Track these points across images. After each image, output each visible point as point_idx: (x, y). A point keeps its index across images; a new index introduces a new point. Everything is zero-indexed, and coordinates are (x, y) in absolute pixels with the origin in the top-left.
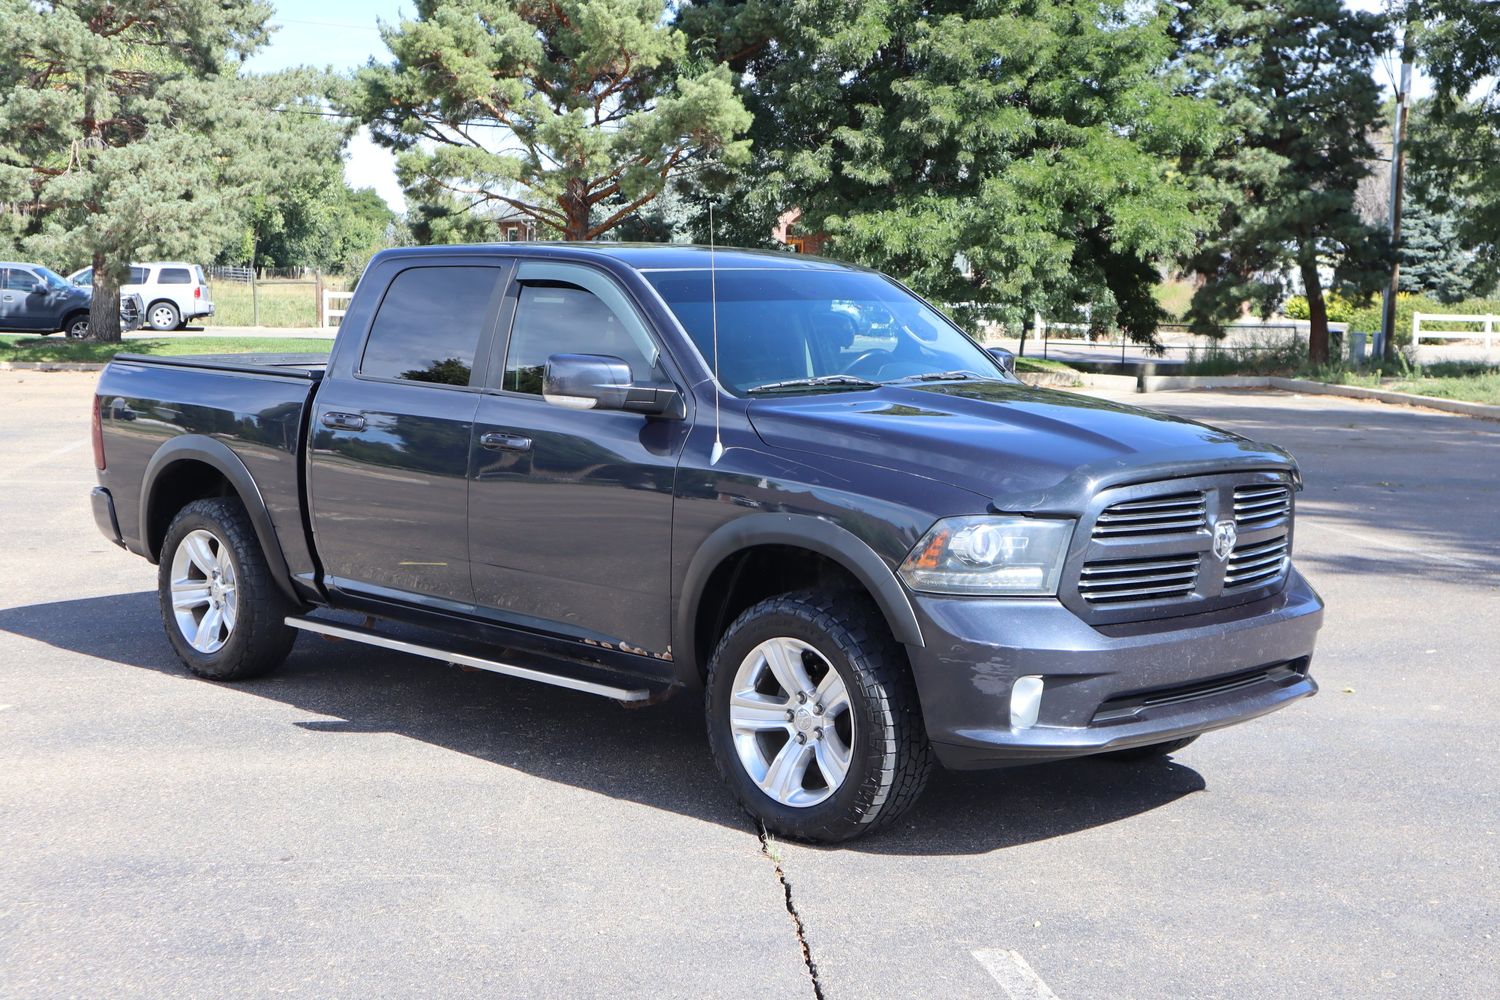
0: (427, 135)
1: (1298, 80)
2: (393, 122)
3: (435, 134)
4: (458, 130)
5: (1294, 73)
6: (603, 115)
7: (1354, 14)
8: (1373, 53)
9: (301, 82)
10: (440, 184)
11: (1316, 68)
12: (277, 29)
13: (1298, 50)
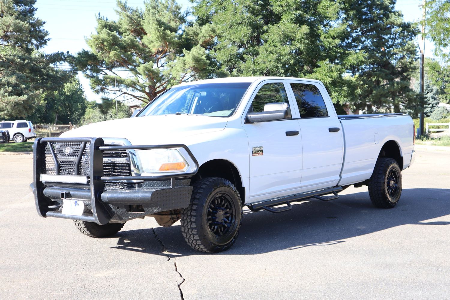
0: (102, 74)
1: (389, 45)
2: (90, 69)
3: (104, 73)
4: (111, 71)
5: (388, 43)
6: (160, 65)
7: (406, 23)
8: (413, 36)
9: (57, 57)
10: (105, 88)
11: (395, 41)
12: (49, 40)
13: (389, 36)
